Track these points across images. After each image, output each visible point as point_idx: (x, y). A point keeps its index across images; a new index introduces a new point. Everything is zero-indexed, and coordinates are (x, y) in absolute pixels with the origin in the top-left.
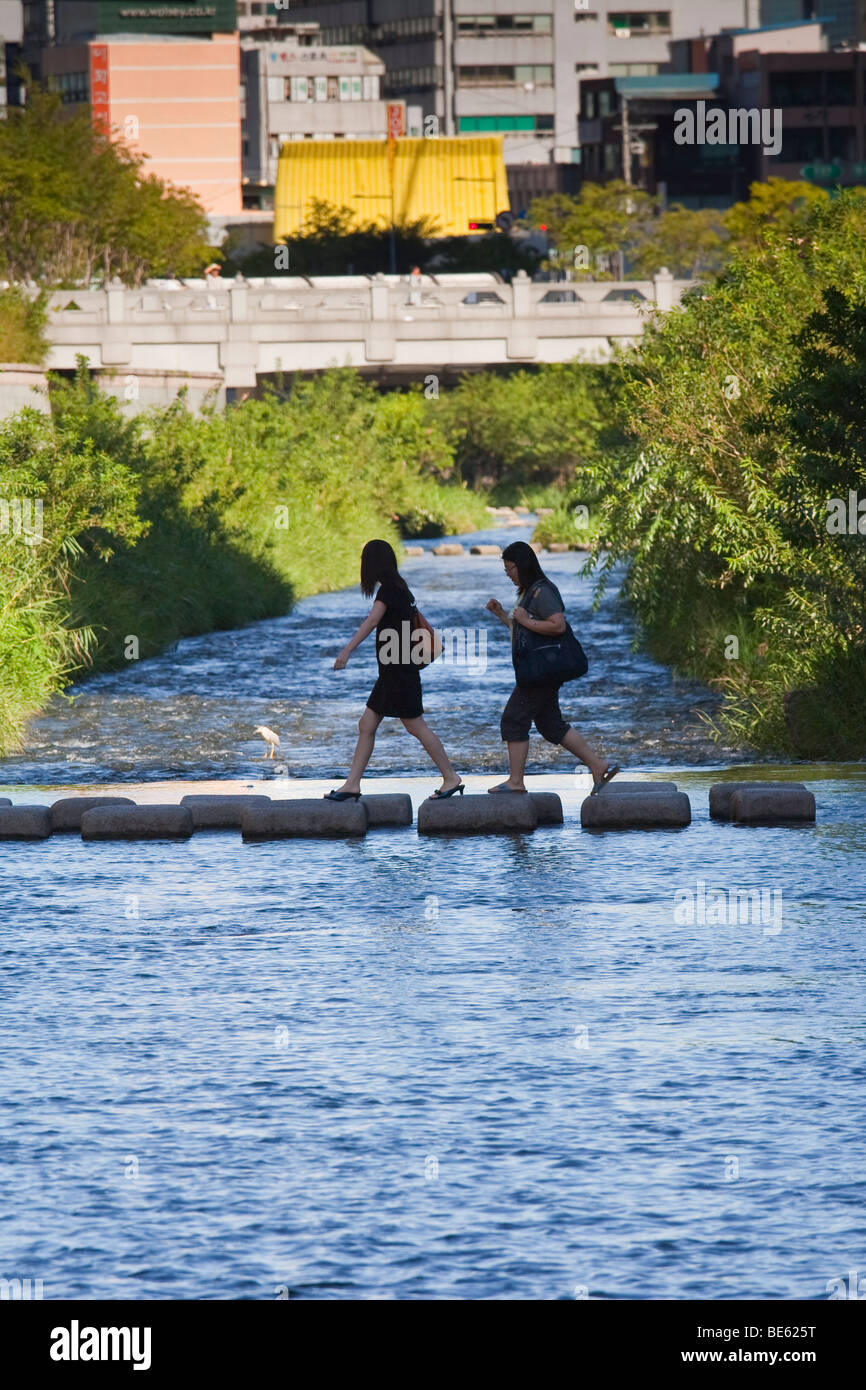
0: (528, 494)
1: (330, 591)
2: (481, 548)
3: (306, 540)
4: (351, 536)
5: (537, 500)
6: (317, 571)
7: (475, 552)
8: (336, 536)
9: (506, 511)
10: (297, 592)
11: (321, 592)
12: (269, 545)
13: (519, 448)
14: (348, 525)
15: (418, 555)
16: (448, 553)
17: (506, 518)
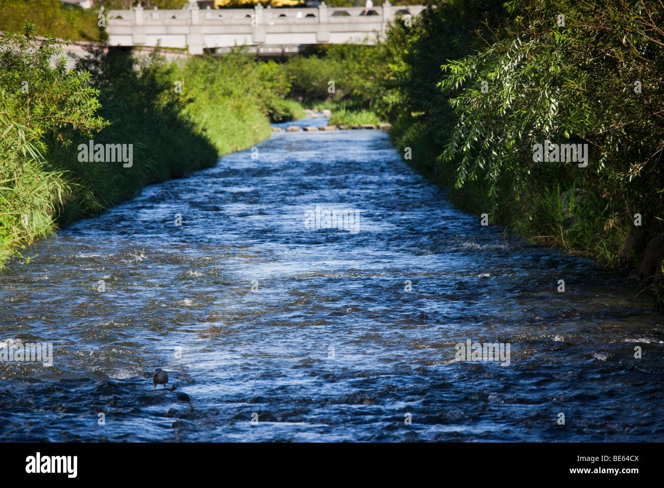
0: (317, 105)
1: (237, 152)
2: (308, 128)
3: (225, 124)
4: (247, 122)
5: (321, 106)
6: (231, 141)
7: (305, 130)
8: (240, 123)
9: (309, 111)
10: (220, 154)
11: (233, 152)
12: (204, 130)
13: (313, 86)
14: (245, 117)
15: (278, 131)
16: (292, 130)
17: (310, 114)
